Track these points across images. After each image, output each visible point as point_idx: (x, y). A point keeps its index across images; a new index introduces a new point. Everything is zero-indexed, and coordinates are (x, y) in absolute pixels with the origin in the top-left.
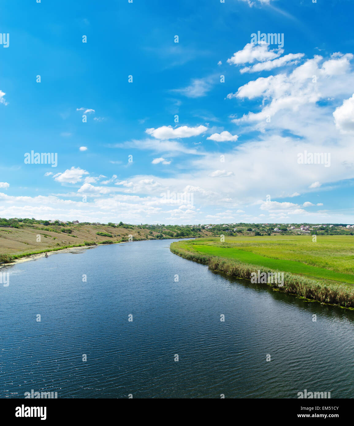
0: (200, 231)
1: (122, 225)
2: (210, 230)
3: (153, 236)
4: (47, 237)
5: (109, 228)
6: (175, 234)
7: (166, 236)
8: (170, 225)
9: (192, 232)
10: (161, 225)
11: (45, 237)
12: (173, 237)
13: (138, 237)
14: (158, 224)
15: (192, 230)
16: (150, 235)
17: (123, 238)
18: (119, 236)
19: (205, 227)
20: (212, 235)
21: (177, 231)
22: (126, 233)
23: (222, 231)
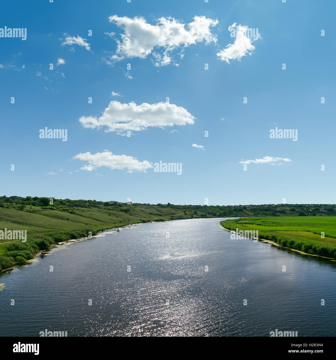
0: (242, 211)
1: (169, 205)
2: (251, 210)
3: (198, 215)
4: (111, 215)
5: (159, 208)
6: (218, 213)
7: (209, 215)
8: (212, 206)
9: (234, 212)
10: (203, 205)
11: (109, 215)
12: (216, 216)
13: (184, 216)
14: (200, 205)
15: (234, 210)
16: (194, 214)
17: (172, 217)
18: (168, 215)
19: (247, 207)
20: (253, 215)
21: (219, 211)
22: (174, 212)
23: (263, 211)
